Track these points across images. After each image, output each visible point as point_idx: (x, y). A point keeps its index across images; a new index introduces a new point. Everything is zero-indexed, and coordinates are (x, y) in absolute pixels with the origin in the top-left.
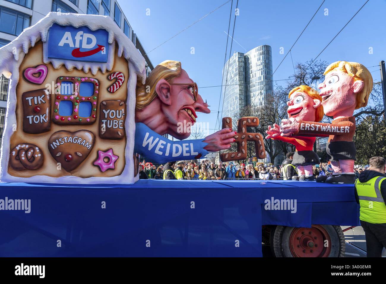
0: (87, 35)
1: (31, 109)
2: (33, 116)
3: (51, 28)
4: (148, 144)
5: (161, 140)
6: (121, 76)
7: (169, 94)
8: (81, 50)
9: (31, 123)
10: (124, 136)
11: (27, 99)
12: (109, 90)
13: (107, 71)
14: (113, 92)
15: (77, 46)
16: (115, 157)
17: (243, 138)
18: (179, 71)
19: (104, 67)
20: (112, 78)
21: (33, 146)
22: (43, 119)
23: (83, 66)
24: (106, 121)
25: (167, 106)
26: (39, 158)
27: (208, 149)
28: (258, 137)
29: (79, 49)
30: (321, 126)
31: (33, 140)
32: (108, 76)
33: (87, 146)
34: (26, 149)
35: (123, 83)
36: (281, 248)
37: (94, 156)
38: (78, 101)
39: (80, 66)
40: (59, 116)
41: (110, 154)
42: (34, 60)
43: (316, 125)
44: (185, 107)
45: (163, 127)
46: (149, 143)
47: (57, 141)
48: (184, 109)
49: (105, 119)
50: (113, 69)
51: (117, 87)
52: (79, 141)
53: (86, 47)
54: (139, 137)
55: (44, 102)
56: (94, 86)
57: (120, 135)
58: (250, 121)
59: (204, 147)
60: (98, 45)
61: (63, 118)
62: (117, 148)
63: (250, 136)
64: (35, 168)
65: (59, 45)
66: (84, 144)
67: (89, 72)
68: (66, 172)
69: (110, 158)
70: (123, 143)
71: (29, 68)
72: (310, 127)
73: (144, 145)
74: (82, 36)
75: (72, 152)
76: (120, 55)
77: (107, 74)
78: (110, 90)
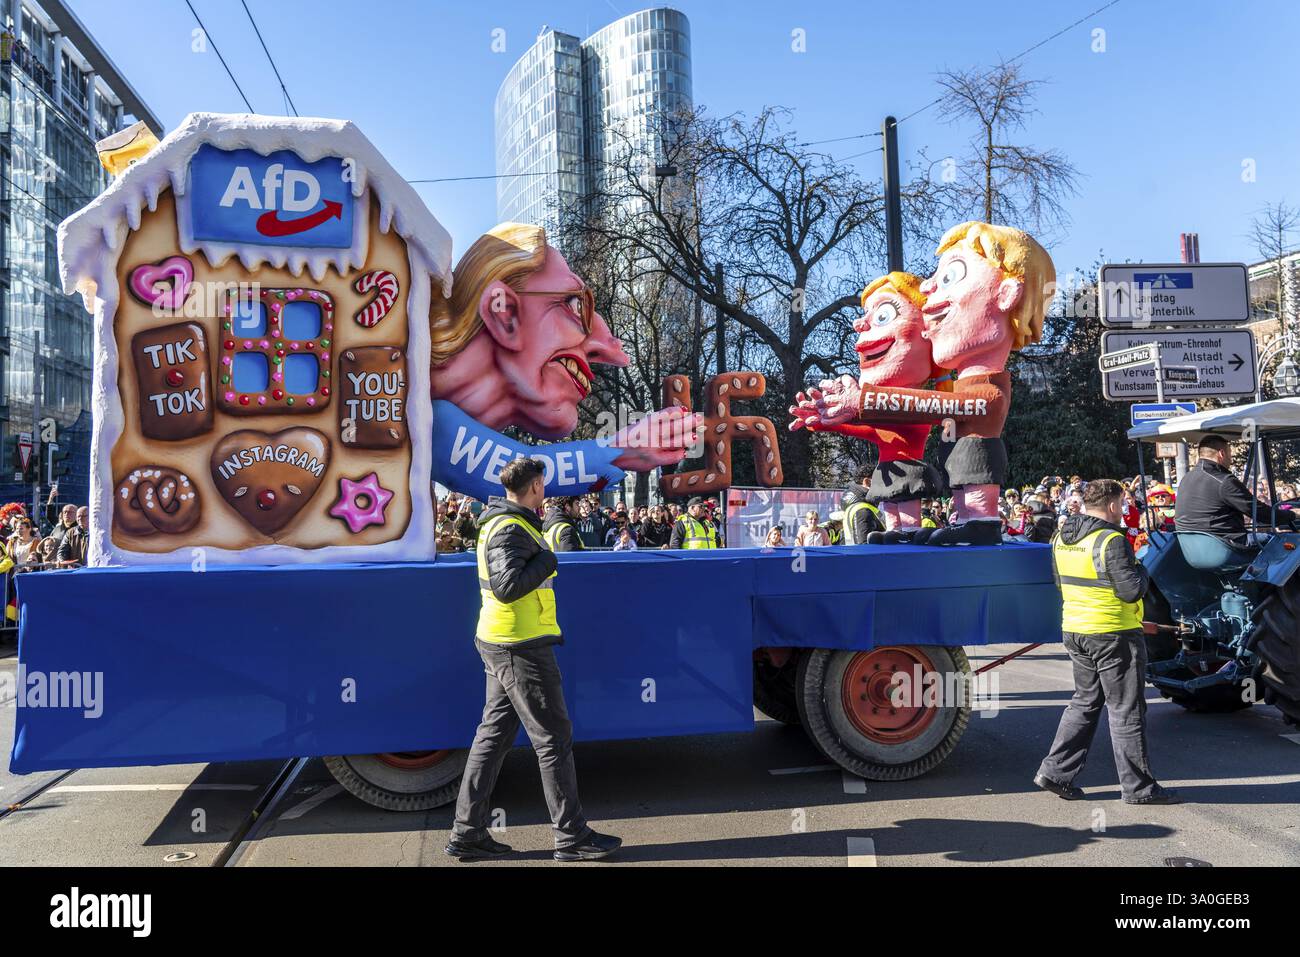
0: (295, 176)
1: (158, 376)
2: (165, 396)
3: (195, 157)
4: (466, 456)
5: (498, 446)
6: (390, 282)
7: (514, 322)
8: (280, 217)
9: (161, 412)
10: (405, 439)
11: (146, 350)
12: (359, 319)
13: (352, 269)
14: (371, 326)
15: (271, 205)
16: (383, 494)
17: (719, 431)
18: (541, 258)
19: (344, 261)
20: (366, 288)
21: (172, 473)
22: (192, 403)
23: (289, 259)
24: (357, 402)
25: (512, 353)
26: (191, 502)
27: (624, 464)
28: (762, 427)
29: (274, 213)
30: (917, 399)
31: (168, 456)
32: (356, 283)
33: (314, 469)
34: (154, 481)
35: (394, 300)
36: (822, 696)
37: (329, 494)
38: (282, 352)
39: (279, 258)
40: (233, 391)
41: (371, 486)
42: (155, 244)
43: (903, 397)
44: (560, 353)
45: (503, 409)
46: (467, 454)
47: (234, 457)
48: (557, 359)
49: (354, 396)
50: (366, 264)
51: (379, 312)
52: (291, 456)
53: (294, 207)
54: (441, 439)
55: (192, 357)
56: (322, 310)
57: (396, 436)
58: (738, 384)
59: (612, 459)
60: (325, 201)
61: (247, 399)
62: (390, 472)
63: (740, 425)
64: (183, 528)
65: (221, 204)
66: (304, 463)
67: (302, 274)
68: (261, 536)
69: (372, 496)
70: (402, 458)
71: (143, 267)
72: (889, 402)
73: (454, 461)
74: (280, 177)
75: (276, 485)
76: (385, 228)
77: (352, 278)
78: (362, 320)
